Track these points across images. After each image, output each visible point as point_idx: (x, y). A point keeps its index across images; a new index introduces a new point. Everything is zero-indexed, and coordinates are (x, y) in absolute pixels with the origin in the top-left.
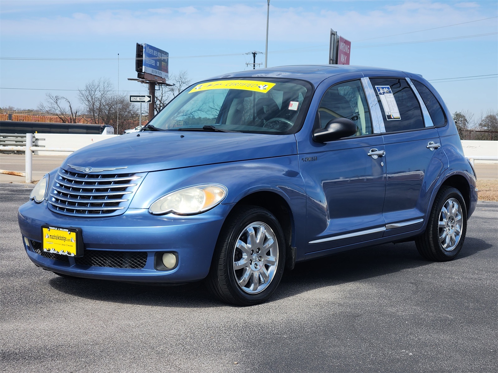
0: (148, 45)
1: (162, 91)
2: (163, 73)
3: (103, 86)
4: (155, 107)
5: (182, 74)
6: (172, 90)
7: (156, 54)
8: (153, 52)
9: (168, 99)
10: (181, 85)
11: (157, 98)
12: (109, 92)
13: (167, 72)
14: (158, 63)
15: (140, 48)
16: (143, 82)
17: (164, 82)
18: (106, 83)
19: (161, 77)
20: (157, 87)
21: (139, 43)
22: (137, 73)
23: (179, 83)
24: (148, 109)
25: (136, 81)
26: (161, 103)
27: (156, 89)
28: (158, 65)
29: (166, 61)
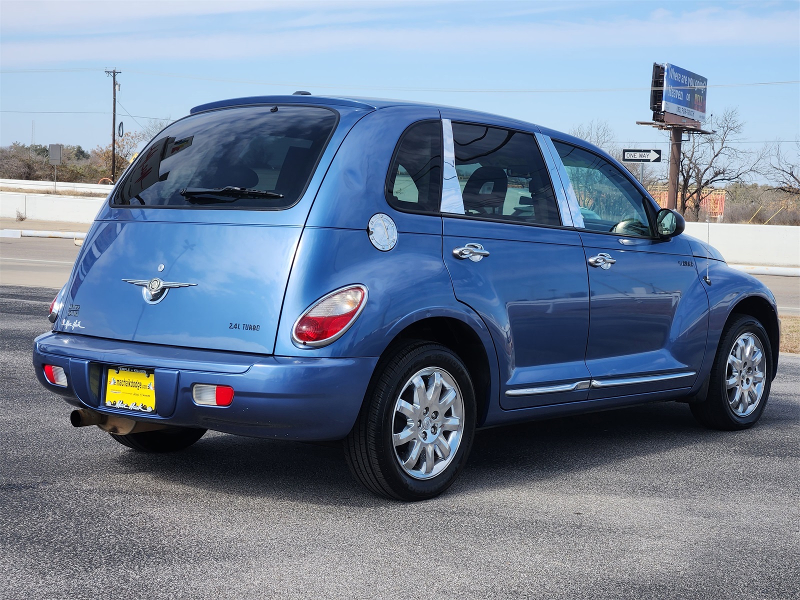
0: (673, 66)
1: (694, 142)
2: (696, 112)
3: (596, 134)
4: (681, 169)
5: (728, 113)
6: (711, 141)
7: (686, 80)
8: (681, 78)
9: (703, 156)
10: (727, 133)
11: (684, 154)
12: (605, 144)
13: (704, 111)
14: (688, 95)
15: (658, 71)
16: (661, 127)
17: (698, 128)
18: (601, 129)
19: (693, 119)
20: (685, 136)
21: (657, 63)
22: (652, 112)
23: (722, 129)
24: (669, 173)
25: (651, 126)
26: (691, 162)
27: (682, 139)
28: (688, 99)
29: (702, 92)
